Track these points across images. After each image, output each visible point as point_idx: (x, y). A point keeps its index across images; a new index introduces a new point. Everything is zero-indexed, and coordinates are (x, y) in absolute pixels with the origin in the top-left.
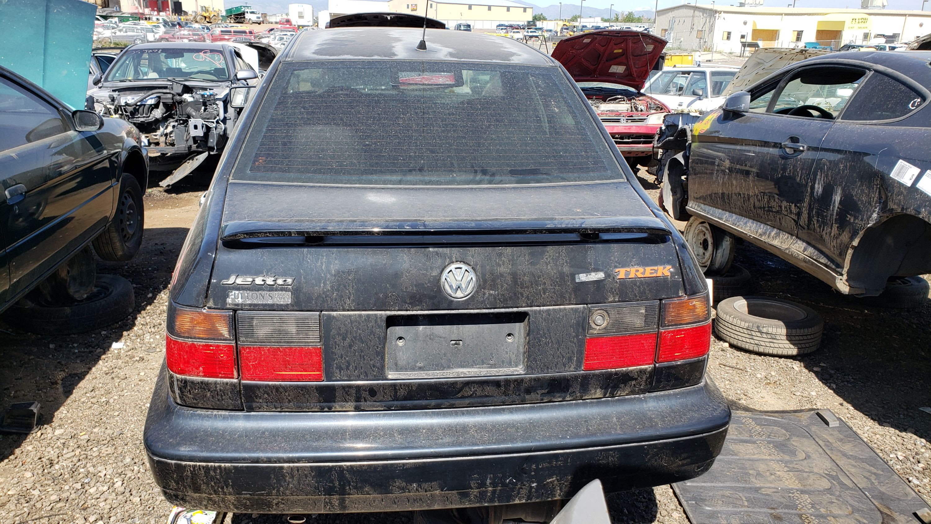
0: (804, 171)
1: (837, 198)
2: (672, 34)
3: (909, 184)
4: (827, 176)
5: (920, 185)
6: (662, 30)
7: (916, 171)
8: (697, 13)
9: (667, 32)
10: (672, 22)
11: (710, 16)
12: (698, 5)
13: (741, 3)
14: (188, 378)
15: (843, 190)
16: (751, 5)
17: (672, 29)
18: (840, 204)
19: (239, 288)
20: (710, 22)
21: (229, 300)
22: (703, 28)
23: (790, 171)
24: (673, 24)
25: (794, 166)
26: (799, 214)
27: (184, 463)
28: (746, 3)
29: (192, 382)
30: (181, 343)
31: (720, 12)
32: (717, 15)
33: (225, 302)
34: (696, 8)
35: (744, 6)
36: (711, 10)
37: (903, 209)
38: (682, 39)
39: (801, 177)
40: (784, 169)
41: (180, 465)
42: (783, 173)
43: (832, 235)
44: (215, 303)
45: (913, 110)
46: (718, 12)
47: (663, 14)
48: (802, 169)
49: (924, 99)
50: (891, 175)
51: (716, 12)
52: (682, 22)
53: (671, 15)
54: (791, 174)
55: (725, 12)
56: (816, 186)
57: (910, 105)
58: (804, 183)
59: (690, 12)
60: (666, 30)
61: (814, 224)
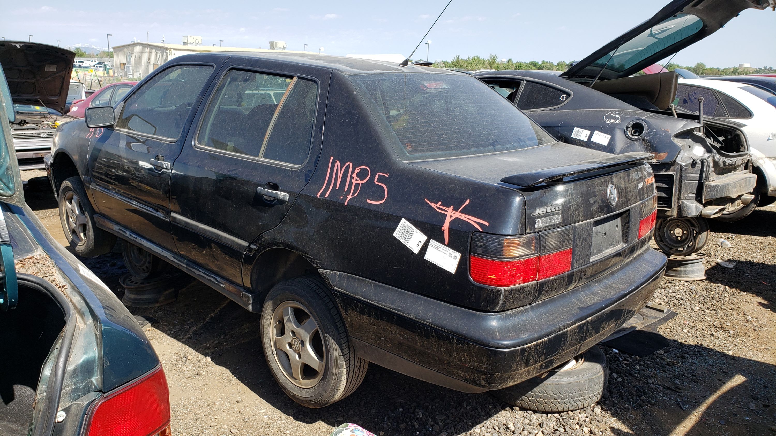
2: (131, 68)
3: (586, 139)
5: (593, 139)
6: (121, 63)
7: (588, 132)
8: (150, 50)
9: (126, 66)
10: (129, 57)
11: (163, 53)
12: (149, 43)
13: (184, 42)
14: (513, 287)
16: (192, 44)
17: (129, 63)
19: (540, 217)
20: (163, 57)
21: (536, 226)
22: (157, 62)
24: (130, 59)
27: (525, 346)
28: (189, 42)
29: (516, 290)
30: (512, 262)
31: (170, 49)
32: (168, 51)
33: (534, 228)
34: (148, 46)
35: (187, 45)
36: (162, 47)
38: (141, 72)
41: (524, 348)
44: (531, 230)
45: (564, 101)
46: (169, 49)
47: (120, 50)
49: (569, 95)
50: (572, 136)
51: (167, 49)
52: (138, 56)
53: (126, 51)
55: (174, 49)
57: (561, 98)
59: (145, 49)
60: (124, 64)
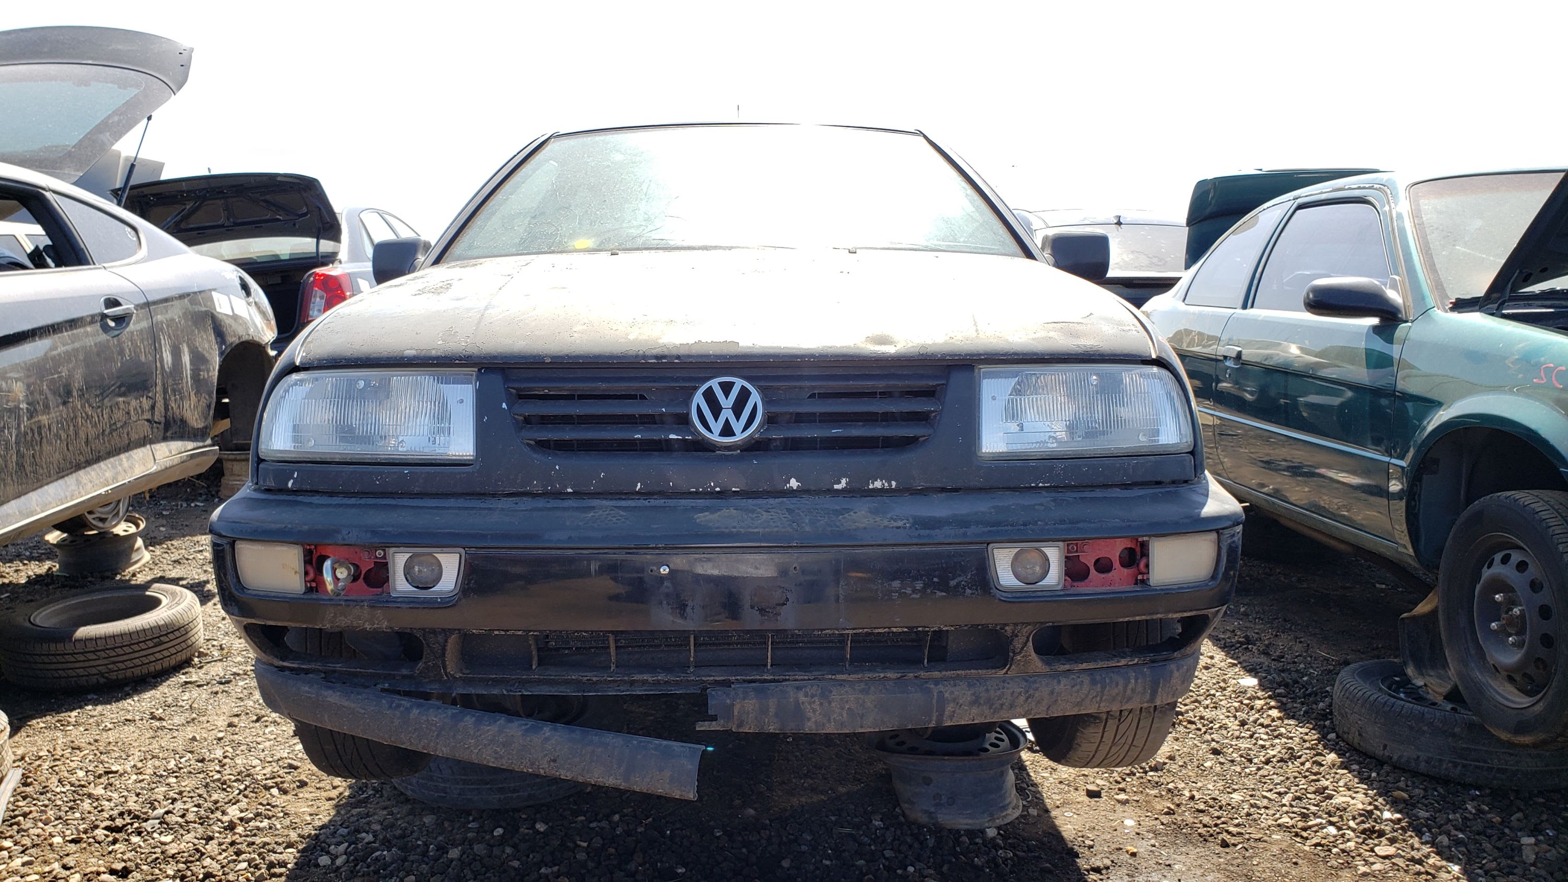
0: (146, 343)
1: (186, 359)
4: (169, 337)
15: (189, 346)
18: (191, 364)
23: (130, 349)
25: (131, 341)
26: (153, 407)
37: (239, 338)
39: (145, 352)
40: (121, 352)
42: (122, 358)
43: (192, 406)
48: (142, 341)
54: (133, 354)
56: (164, 355)
58: (151, 358)
61: (172, 408)
